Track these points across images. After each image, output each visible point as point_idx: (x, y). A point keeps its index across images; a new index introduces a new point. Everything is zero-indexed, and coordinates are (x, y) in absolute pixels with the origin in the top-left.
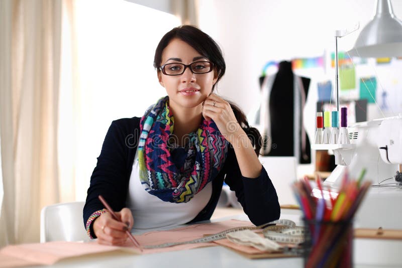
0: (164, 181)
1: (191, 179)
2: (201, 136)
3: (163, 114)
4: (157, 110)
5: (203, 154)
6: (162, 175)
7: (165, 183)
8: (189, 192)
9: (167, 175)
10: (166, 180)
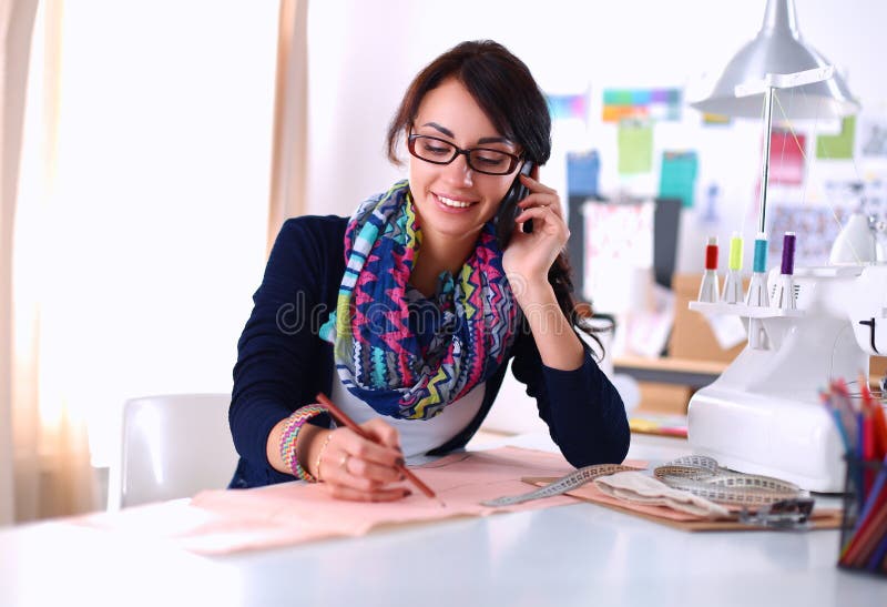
0: (387, 368)
1: (440, 371)
2: (469, 282)
3: (399, 222)
4: (387, 211)
5: (470, 322)
6: (384, 356)
7: (388, 373)
8: (435, 398)
9: (396, 356)
10: (392, 366)
